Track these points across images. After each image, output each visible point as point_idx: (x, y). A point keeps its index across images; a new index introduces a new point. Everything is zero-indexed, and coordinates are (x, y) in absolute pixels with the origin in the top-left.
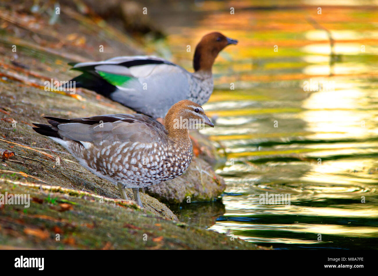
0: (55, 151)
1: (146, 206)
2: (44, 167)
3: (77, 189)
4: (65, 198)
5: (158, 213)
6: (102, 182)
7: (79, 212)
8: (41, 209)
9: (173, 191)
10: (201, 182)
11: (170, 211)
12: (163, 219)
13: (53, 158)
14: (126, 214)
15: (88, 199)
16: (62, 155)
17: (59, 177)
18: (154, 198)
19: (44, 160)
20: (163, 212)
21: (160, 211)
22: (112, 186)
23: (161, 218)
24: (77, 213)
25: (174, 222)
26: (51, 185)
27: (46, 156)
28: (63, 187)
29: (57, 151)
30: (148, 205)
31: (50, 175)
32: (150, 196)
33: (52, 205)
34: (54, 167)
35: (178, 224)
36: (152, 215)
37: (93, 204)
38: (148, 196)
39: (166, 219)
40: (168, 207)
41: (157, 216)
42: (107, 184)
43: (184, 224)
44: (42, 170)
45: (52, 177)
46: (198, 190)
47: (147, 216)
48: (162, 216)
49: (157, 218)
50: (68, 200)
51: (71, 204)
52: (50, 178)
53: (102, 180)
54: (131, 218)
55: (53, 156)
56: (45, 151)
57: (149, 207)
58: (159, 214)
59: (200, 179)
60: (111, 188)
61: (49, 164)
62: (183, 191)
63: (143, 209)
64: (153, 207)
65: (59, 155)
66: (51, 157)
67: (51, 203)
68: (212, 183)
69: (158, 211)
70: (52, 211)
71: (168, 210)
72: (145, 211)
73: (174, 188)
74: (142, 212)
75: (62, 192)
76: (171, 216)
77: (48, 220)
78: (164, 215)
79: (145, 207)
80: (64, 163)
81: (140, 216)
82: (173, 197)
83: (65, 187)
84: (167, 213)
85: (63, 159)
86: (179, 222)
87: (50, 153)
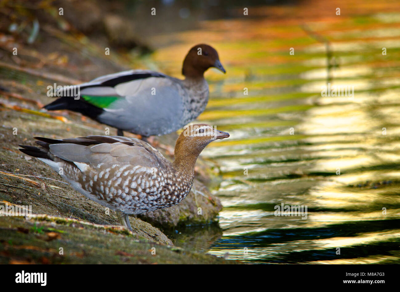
0: (40, 177)
1: (138, 231)
2: (28, 194)
3: (64, 216)
4: (52, 227)
5: (151, 238)
6: (91, 208)
7: (67, 241)
8: (27, 239)
9: (166, 215)
10: (195, 203)
11: (164, 235)
12: (157, 245)
13: (38, 184)
14: (117, 240)
15: (77, 227)
16: (47, 181)
17: (45, 205)
18: (146, 222)
19: (28, 187)
20: (156, 237)
21: (154, 236)
22: (101, 211)
23: (155, 243)
24: (66, 242)
25: (169, 246)
26: (37, 213)
27: (31, 182)
28: (49, 215)
29: (42, 177)
30: (141, 230)
31: (36, 203)
32: (142, 220)
33: (38, 234)
34: (39, 194)
35: (173, 249)
36: (145, 241)
37: (81, 232)
38: (140, 221)
39: (160, 244)
40: (161, 231)
41: (151, 241)
42: (96, 209)
43: (179, 248)
44: (27, 198)
45: (37, 205)
46: (193, 213)
47: (140, 242)
48: (155, 242)
49: (151, 243)
50: (55, 228)
51: (59, 233)
52: (36, 206)
53: (91, 206)
54: (123, 245)
55: (37, 182)
56: (30, 178)
57: (142, 232)
58: (153, 239)
59: (195, 200)
60: (100, 214)
61: (34, 191)
62: (177, 214)
63: (135, 235)
64: (146, 232)
65: (44, 181)
66: (36, 183)
67: (37, 232)
68: (207, 204)
69: (151, 236)
70: (39, 240)
71: (162, 235)
72: (137, 237)
73: (168, 211)
74: (134, 237)
75: (48, 221)
76: (166, 241)
77: (34, 250)
78: (158, 240)
79: (137, 233)
80: (50, 190)
81: (132, 242)
82: (167, 220)
83: (51, 215)
84: (161, 238)
85: (49, 185)
86: (174, 247)
87: (35, 180)
